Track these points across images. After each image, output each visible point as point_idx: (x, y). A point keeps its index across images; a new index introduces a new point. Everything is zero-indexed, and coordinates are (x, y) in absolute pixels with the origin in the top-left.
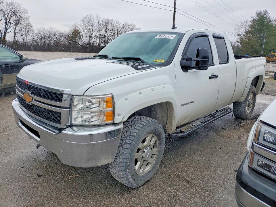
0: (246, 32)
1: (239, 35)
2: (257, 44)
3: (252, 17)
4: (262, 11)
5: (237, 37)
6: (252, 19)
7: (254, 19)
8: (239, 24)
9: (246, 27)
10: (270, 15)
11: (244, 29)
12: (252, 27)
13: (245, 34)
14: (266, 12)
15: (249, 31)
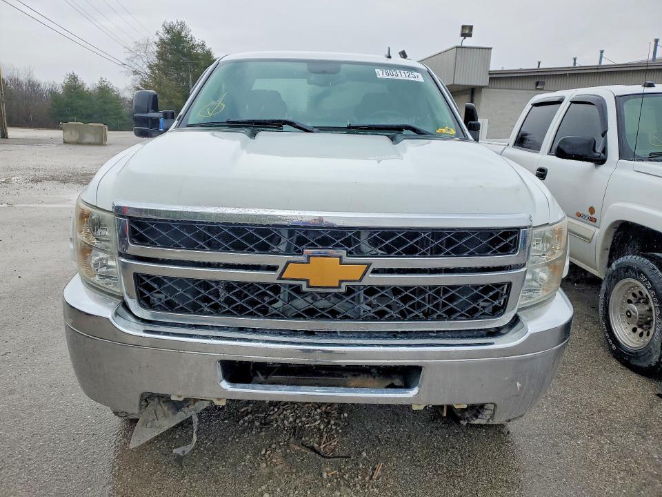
0: (150, 67)
1: (136, 73)
2: (178, 94)
3: (157, 34)
4: (175, 23)
5: (132, 77)
6: (157, 39)
7: (161, 40)
8: (132, 46)
9: (149, 55)
10: (191, 33)
11: (145, 59)
12: (161, 55)
13: (148, 71)
14: (183, 26)
15: (156, 65)
